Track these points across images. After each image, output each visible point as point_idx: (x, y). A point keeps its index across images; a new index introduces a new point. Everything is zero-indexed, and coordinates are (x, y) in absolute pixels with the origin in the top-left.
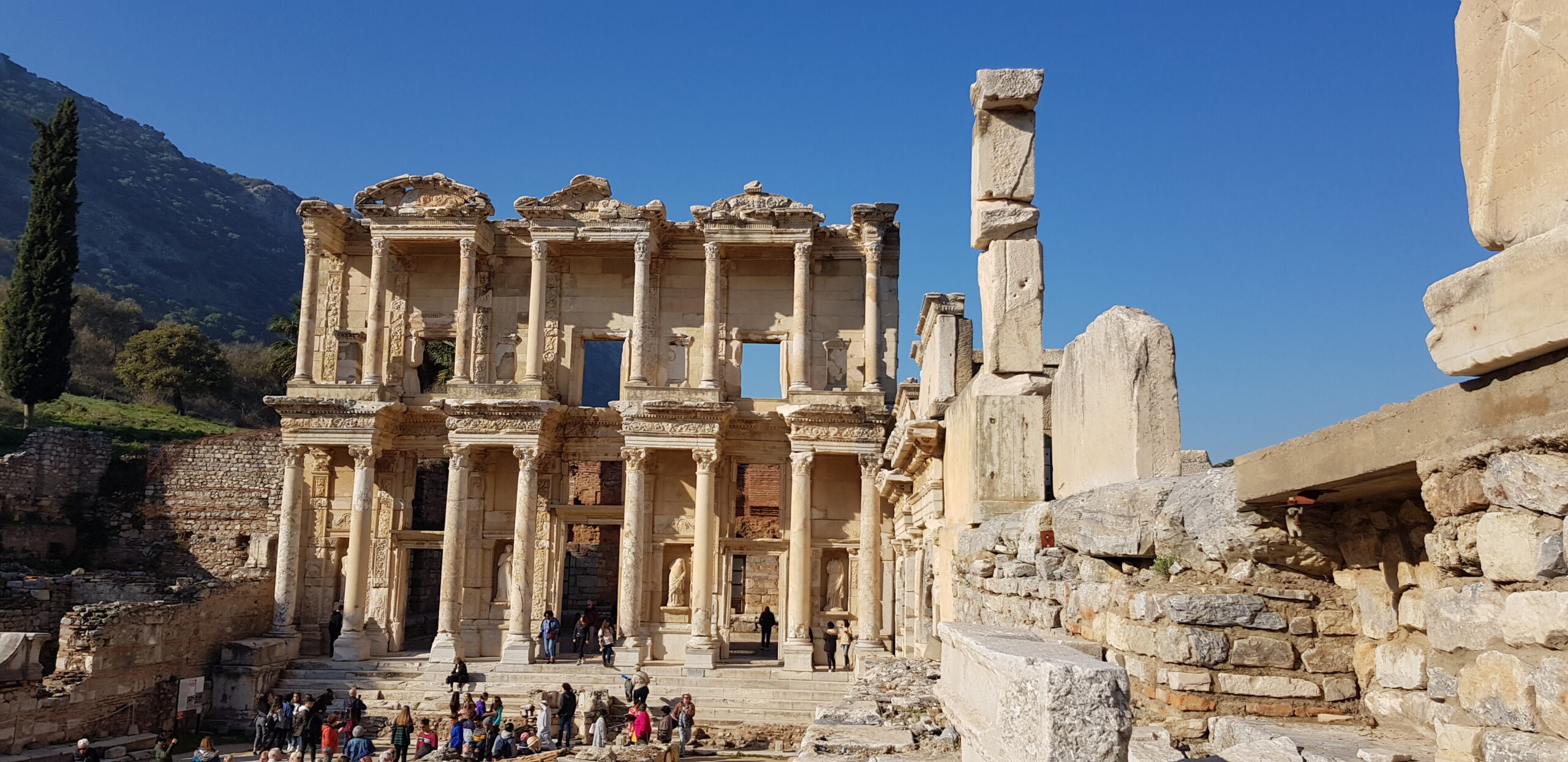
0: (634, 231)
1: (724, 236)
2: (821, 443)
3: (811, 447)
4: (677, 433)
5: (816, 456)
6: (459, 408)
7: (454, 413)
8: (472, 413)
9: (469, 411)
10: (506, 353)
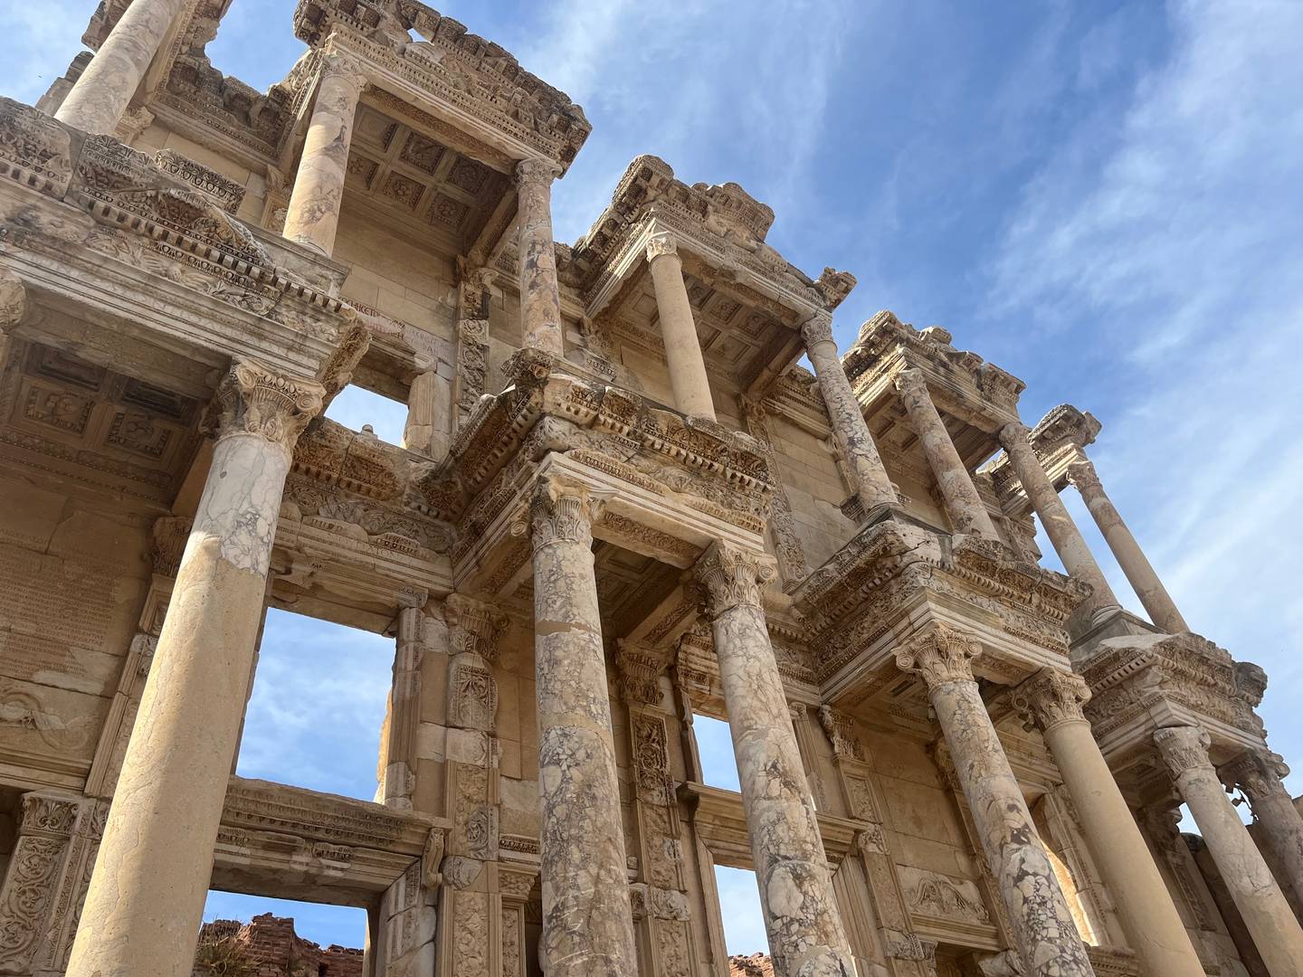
0: (811, 300)
3: (1195, 720)
6: (589, 398)
7: (573, 410)
8: (618, 425)
9: (611, 417)
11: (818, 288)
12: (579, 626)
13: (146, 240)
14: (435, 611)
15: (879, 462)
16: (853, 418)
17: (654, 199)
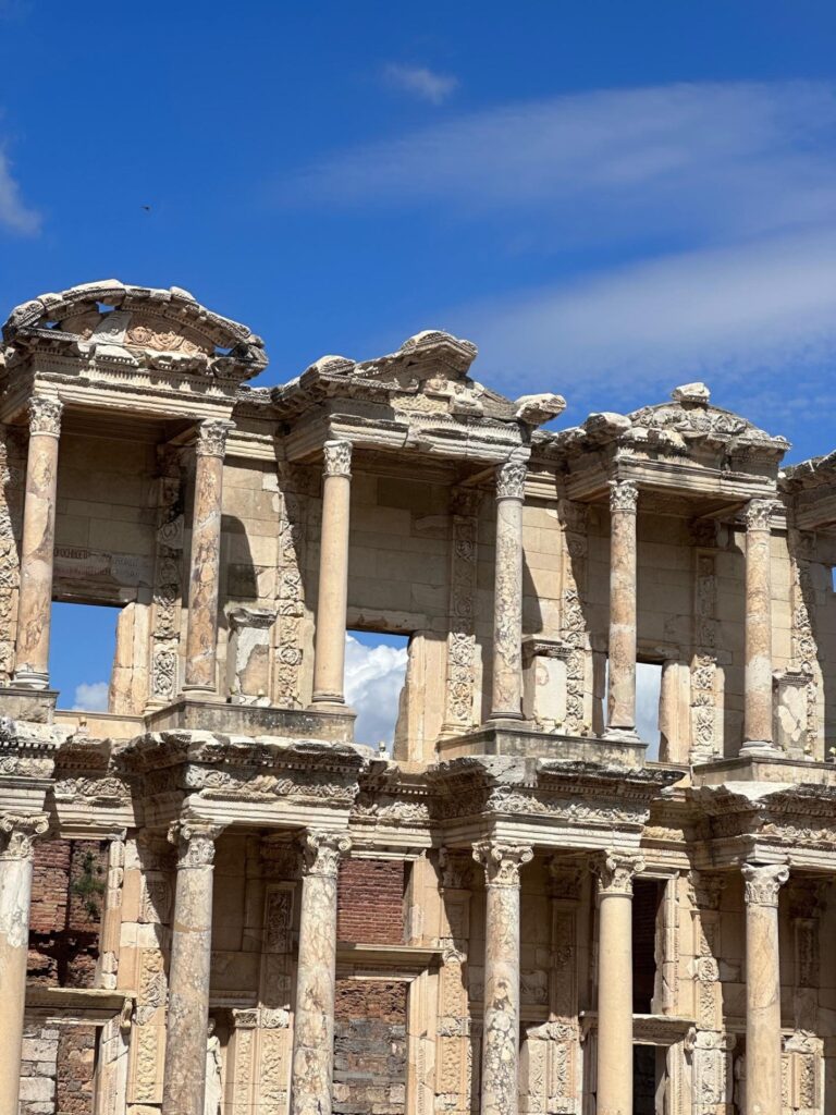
0: (507, 443)
1: (648, 472)
2: (800, 851)
3: (785, 857)
4: (582, 821)
5: (796, 873)
6: (218, 750)
7: (207, 758)
8: (240, 760)
9: (234, 757)
10: (257, 646)
11: (520, 422)
14: (131, 841)
15: (514, 662)
16: (506, 607)
17: (335, 397)
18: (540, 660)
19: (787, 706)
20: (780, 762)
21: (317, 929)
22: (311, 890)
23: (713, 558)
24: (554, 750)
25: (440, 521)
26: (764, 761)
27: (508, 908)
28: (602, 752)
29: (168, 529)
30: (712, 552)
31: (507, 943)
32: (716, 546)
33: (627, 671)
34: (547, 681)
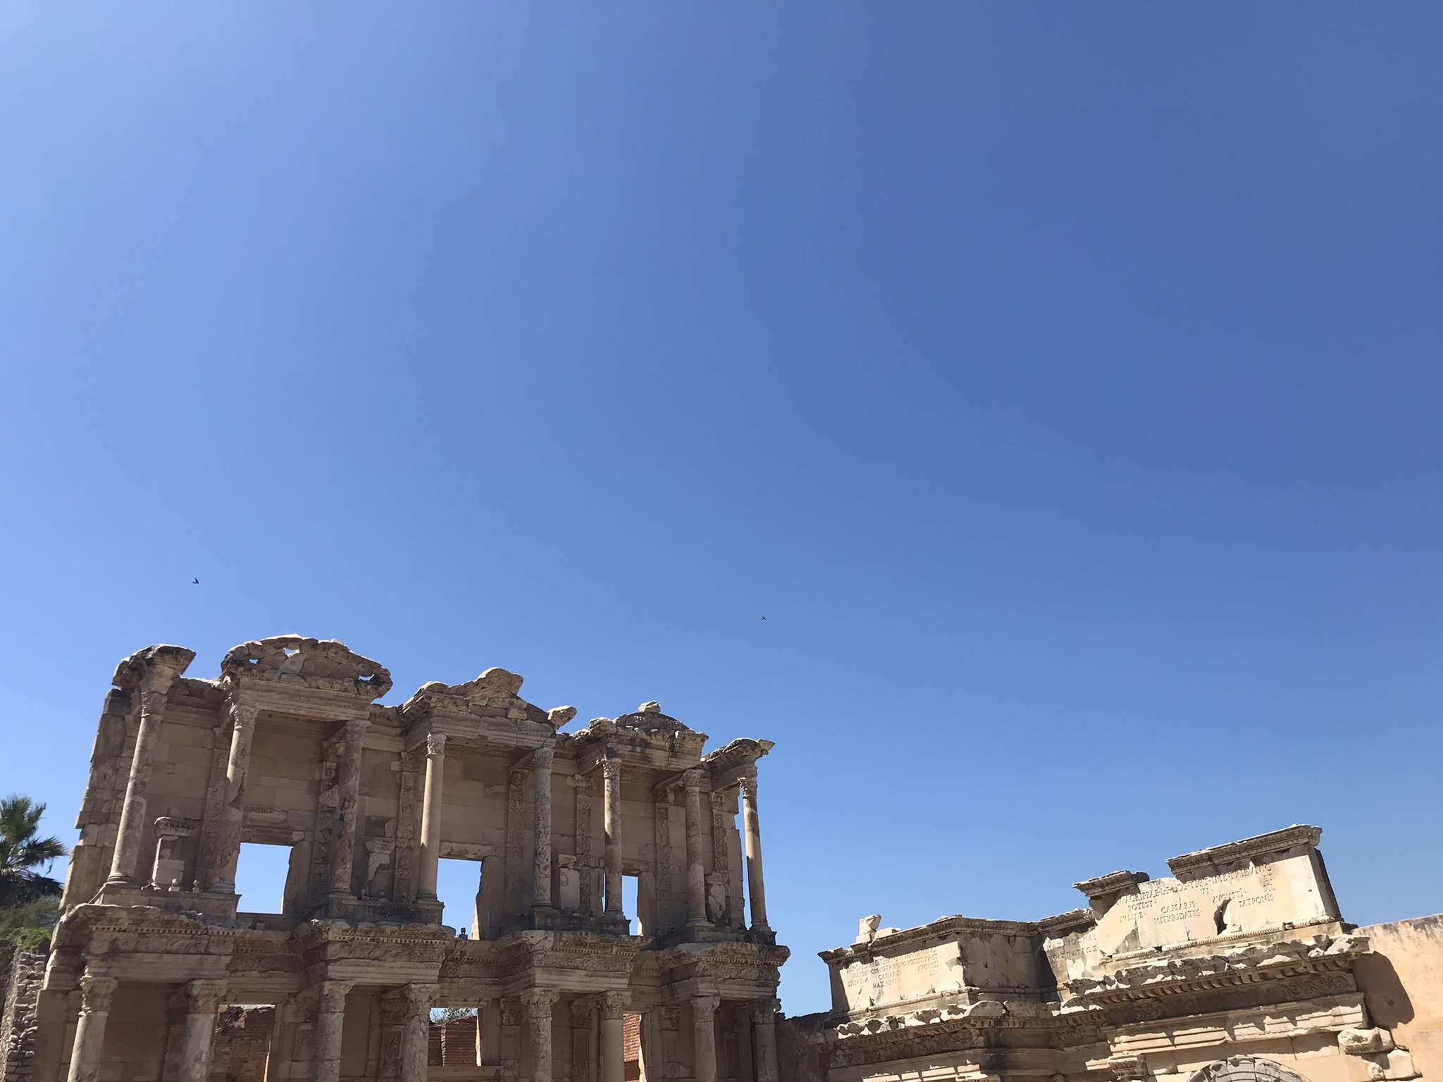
0: (541, 736)
2: (726, 986)
3: (718, 991)
5: (724, 1001)
6: (350, 932)
7: (342, 938)
8: (365, 938)
9: (361, 936)
10: (381, 865)
11: (549, 722)
12: (328, 1060)
13: (157, 935)
14: (292, 1000)
15: (546, 870)
16: (541, 836)
17: (435, 707)
18: (562, 869)
19: (714, 896)
20: (711, 930)
21: (415, 1055)
22: (411, 1027)
23: (666, 809)
24: (572, 926)
25: (501, 789)
26: (702, 929)
27: (543, 1033)
28: (602, 927)
29: (327, 794)
30: (667, 805)
31: (543, 1057)
32: (668, 802)
33: (617, 875)
34: (568, 883)
